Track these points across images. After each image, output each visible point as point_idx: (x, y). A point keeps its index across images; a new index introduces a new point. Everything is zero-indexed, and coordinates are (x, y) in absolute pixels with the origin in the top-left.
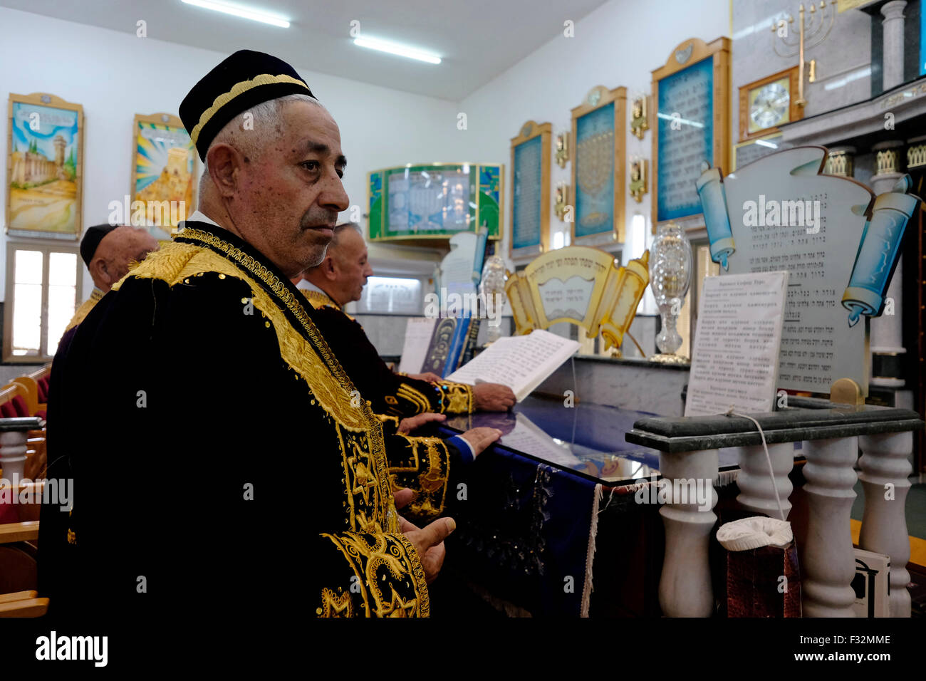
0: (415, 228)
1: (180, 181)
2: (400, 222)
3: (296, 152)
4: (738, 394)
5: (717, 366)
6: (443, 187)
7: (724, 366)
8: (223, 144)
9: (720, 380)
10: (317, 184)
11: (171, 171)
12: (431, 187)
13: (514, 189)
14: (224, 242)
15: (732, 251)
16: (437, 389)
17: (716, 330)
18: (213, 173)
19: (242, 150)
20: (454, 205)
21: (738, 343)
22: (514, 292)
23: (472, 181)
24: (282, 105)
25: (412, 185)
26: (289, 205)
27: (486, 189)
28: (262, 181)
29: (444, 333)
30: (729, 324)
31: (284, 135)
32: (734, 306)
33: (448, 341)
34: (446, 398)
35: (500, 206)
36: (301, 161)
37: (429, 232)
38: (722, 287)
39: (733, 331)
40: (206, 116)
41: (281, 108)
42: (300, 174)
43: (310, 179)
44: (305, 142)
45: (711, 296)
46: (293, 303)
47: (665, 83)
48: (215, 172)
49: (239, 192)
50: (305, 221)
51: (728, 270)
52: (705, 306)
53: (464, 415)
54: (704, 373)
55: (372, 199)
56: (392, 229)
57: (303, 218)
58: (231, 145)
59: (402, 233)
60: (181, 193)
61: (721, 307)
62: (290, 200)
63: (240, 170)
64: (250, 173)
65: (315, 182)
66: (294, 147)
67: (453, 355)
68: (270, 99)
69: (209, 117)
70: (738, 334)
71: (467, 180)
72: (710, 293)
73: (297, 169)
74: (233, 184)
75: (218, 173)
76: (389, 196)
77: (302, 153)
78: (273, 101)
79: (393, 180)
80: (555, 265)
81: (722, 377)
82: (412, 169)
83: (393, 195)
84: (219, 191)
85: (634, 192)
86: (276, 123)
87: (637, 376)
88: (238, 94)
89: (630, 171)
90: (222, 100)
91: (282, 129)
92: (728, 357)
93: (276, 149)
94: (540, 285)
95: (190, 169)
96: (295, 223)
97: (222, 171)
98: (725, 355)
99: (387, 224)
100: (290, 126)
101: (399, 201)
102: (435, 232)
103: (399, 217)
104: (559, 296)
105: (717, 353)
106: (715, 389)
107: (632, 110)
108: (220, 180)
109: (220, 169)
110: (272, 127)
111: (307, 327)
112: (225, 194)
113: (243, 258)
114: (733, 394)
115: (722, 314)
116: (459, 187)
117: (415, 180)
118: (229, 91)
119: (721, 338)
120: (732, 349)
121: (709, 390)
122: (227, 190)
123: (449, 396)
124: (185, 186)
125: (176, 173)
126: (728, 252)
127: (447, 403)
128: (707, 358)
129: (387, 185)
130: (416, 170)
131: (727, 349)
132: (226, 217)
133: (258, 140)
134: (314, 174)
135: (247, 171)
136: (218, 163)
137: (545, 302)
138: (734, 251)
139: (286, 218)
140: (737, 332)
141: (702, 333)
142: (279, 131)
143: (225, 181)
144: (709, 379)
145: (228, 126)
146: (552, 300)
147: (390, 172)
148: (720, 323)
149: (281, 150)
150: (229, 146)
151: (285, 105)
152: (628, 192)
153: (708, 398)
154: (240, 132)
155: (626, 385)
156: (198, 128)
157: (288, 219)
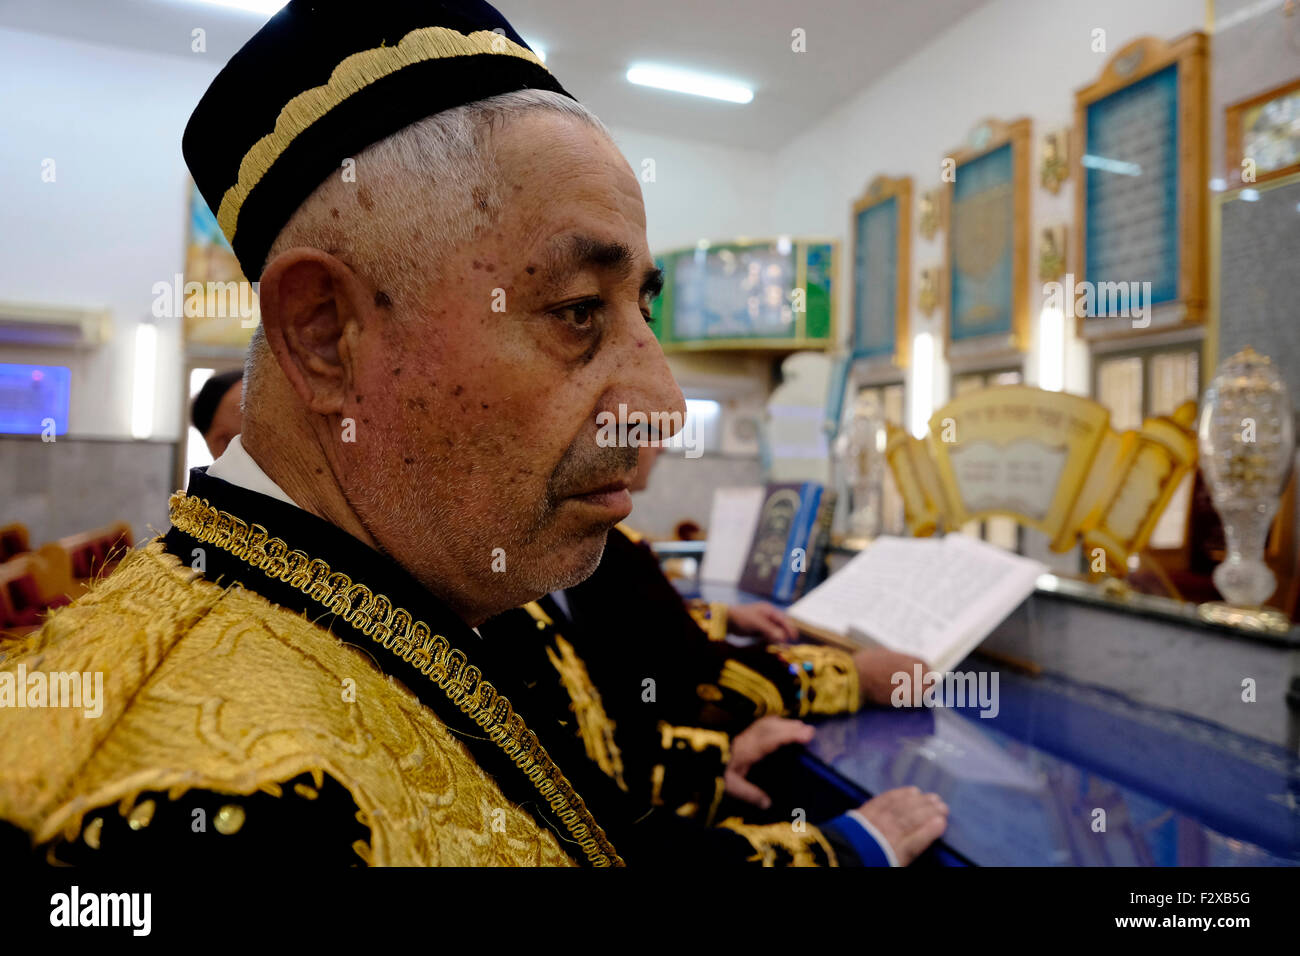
3: (537, 275)
6: (751, 274)
8: (308, 251)
10: (595, 363)
12: (733, 273)
13: (856, 275)
14: (299, 554)
16: (792, 671)
18: (281, 341)
19: (367, 269)
20: (767, 295)
22: (902, 458)
23: (794, 263)
24: (491, 123)
25: (708, 272)
26: (515, 438)
28: (434, 368)
29: (777, 518)
31: (500, 218)
34: (810, 688)
35: (834, 299)
36: (552, 299)
40: (258, 161)
41: (487, 131)
42: (550, 341)
43: (577, 350)
44: (562, 242)
46: (507, 726)
47: (1096, 108)
48: (286, 337)
49: (359, 399)
50: (562, 480)
53: (843, 716)
57: (555, 473)
58: (332, 252)
62: (520, 424)
63: (361, 329)
64: (392, 340)
65: (588, 357)
66: (531, 255)
68: (453, 104)
69: (266, 165)
71: (785, 262)
73: (542, 325)
74: (340, 373)
75: (294, 339)
76: (675, 290)
77: (554, 276)
78: (462, 109)
79: (680, 266)
80: (984, 417)
82: (707, 251)
83: (680, 288)
84: (301, 396)
86: (476, 181)
87: (1172, 643)
88: (354, 90)
89: (1038, 244)
90: (302, 111)
91: (493, 200)
93: (477, 265)
94: (952, 450)
96: (532, 490)
97: (309, 330)
99: (672, 329)
100: (519, 188)
104: (992, 473)
107: (1041, 152)
108: (303, 362)
109: (300, 325)
110: (462, 196)
111: (547, 788)
112: (315, 405)
113: (356, 604)
116: (775, 271)
118: (325, 82)
122: (322, 391)
123: (814, 683)
127: (812, 695)
129: (671, 273)
130: (715, 251)
132: (319, 471)
133: (417, 236)
134: (588, 332)
135: (383, 336)
136: (295, 307)
137: (962, 480)
139: (507, 475)
142: (482, 206)
143: (316, 363)
145: (322, 191)
146: (978, 478)
147: (675, 255)
149: (490, 269)
150: (326, 257)
151: (498, 122)
152: (1035, 274)
154: (361, 213)
156: (236, 196)
157: (513, 480)
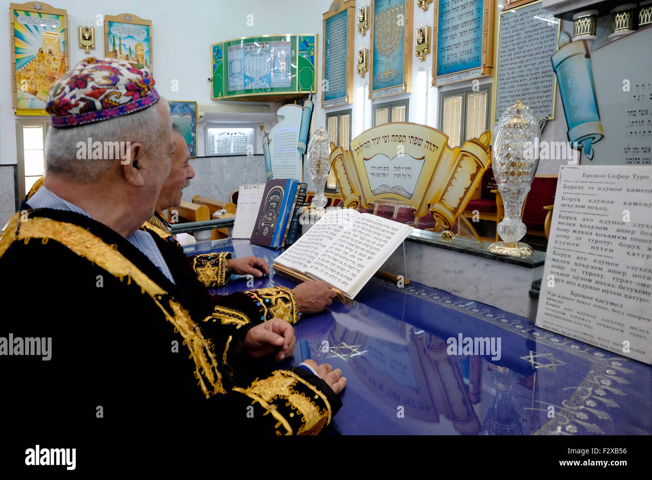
0: (249, 87)
1: (54, 59)
2: (238, 84)
4: (610, 307)
5: (580, 270)
6: (271, 53)
7: (589, 270)
9: (585, 286)
11: (46, 51)
12: (261, 54)
13: (325, 54)
15: (599, 137)
16: (258, 304)
17: (577, 228)
20: (279, 66)
21: (609, 247)
22: (339, 164)
23: (293, 47)
25: (246, 54)
27: (304, 54)
29: (272, 201)
30: (596, 223)
32: (603, 202)
33: (276, 209)
34: (269, 313)
35: (315, 67)
37: (261, 90)
38: (585, 179)
39: (603, 232)
45: (572, 188)
51: (591, 159)
52: (563, 198)
54: (562, 275)
55: (214, 66)
56: (231, 89)
59: (240, 92)
60: (56, 69)
61: (584, 201)
67: (281, 224)
70: (609, 236)
71: (289, 47)
72: (568, 184)
76: (228, 64)
79: (231, 50)
80: (382, 141)
81: (588, 284)
82: (246, 41)
83: (231, 63)
85: (419, 53)
87: (475, 265)
89: (417, 35)
92: (595, 261)
94: (365, 159)
95: (62, 49)
98: (590, 259)
99: (227, 86)
101: (236, 67)
102: (265, 90)
103: (237, 80)
104: (386, 172)
105: (580, 255)
106: (576, 295)
114: (603, 305)
115: (586, 210)
116: (283, 52)
117: (248, 50)
119: (585, 237)
120: (599, 252)
121: (569, 296)
123: (272, 310)
124: (59, 63)
125: (50, 53)
126: (594, 138)
128: (567, 259)
129: (226, 54)
130: (249, 41)
131: (593, 251)
137: (370, 176)
138: (603, 137)
140: (607, 233)
141: (558, 229)
144: (568, 283)
146: (378, 175)
147: (229, 44)
148: (584, 220)
152: (415, 52)
153: (567, 304)
155: (461, 272)
